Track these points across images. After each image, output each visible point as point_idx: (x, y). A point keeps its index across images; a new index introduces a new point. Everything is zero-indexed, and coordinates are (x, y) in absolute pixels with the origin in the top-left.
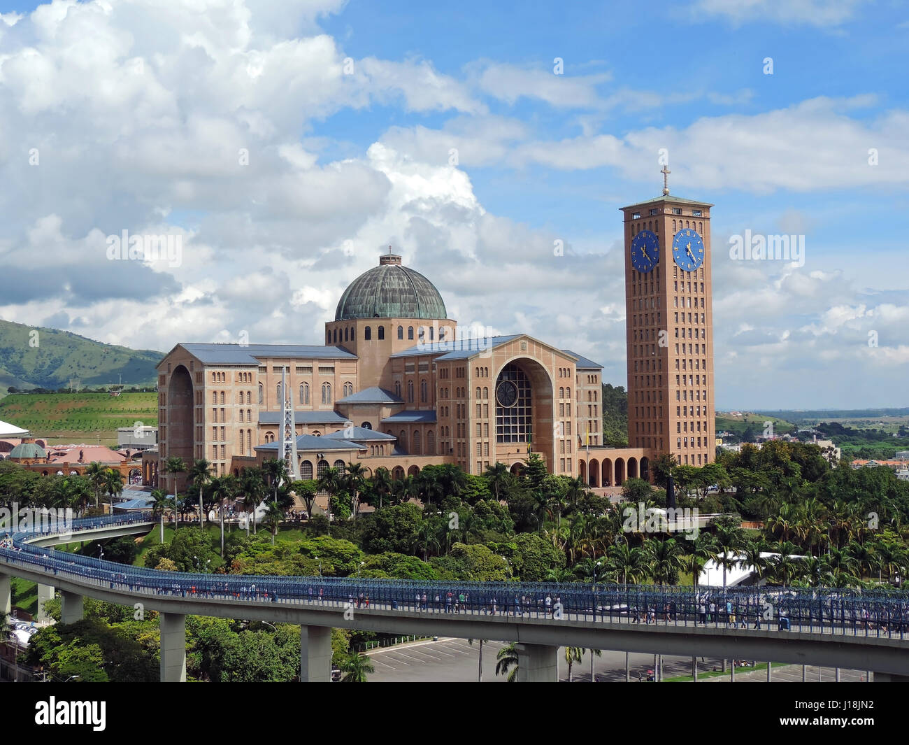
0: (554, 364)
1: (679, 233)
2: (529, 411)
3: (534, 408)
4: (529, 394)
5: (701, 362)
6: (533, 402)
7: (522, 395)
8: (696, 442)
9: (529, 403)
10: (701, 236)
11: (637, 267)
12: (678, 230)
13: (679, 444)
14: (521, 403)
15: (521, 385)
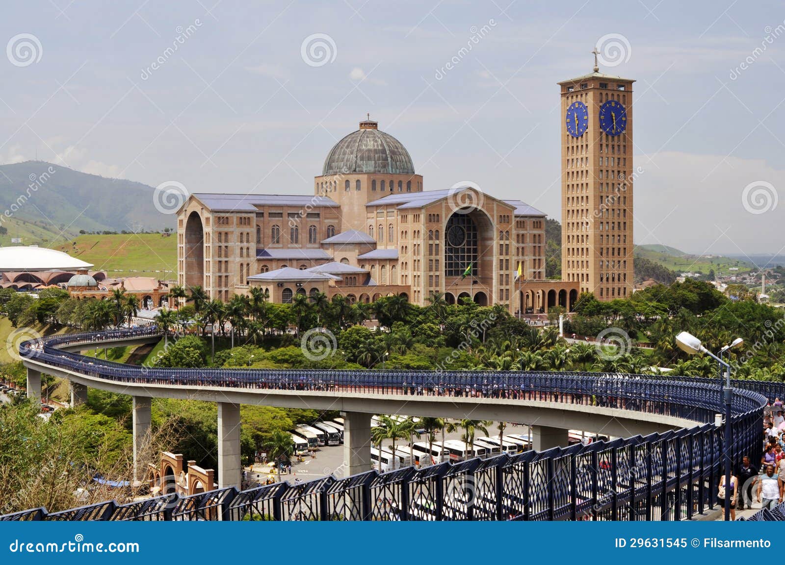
0: (495, 212)
1: (605, 105)
2: (475, 251)
3: (479, 248)
4: (475, 236)
5: (622, 211)
6: (479, 243)
7: (469, 237)
8: (616, 277)
9: (475, 244)
10: (624, 106)
11: (570, 132)
12: (604, 102)
13: (602, 279)
14: (469, 243)
15: (469, 229)
